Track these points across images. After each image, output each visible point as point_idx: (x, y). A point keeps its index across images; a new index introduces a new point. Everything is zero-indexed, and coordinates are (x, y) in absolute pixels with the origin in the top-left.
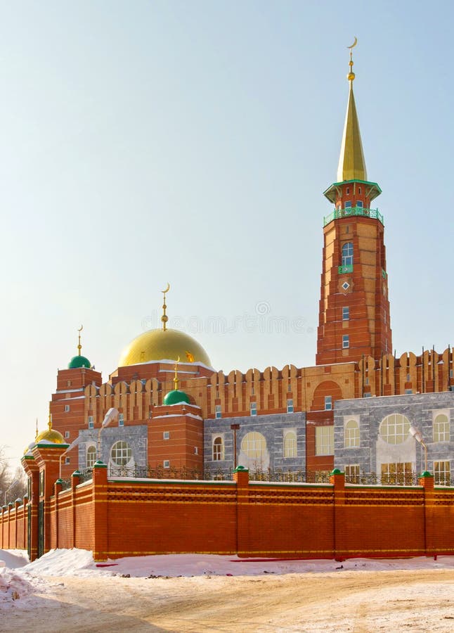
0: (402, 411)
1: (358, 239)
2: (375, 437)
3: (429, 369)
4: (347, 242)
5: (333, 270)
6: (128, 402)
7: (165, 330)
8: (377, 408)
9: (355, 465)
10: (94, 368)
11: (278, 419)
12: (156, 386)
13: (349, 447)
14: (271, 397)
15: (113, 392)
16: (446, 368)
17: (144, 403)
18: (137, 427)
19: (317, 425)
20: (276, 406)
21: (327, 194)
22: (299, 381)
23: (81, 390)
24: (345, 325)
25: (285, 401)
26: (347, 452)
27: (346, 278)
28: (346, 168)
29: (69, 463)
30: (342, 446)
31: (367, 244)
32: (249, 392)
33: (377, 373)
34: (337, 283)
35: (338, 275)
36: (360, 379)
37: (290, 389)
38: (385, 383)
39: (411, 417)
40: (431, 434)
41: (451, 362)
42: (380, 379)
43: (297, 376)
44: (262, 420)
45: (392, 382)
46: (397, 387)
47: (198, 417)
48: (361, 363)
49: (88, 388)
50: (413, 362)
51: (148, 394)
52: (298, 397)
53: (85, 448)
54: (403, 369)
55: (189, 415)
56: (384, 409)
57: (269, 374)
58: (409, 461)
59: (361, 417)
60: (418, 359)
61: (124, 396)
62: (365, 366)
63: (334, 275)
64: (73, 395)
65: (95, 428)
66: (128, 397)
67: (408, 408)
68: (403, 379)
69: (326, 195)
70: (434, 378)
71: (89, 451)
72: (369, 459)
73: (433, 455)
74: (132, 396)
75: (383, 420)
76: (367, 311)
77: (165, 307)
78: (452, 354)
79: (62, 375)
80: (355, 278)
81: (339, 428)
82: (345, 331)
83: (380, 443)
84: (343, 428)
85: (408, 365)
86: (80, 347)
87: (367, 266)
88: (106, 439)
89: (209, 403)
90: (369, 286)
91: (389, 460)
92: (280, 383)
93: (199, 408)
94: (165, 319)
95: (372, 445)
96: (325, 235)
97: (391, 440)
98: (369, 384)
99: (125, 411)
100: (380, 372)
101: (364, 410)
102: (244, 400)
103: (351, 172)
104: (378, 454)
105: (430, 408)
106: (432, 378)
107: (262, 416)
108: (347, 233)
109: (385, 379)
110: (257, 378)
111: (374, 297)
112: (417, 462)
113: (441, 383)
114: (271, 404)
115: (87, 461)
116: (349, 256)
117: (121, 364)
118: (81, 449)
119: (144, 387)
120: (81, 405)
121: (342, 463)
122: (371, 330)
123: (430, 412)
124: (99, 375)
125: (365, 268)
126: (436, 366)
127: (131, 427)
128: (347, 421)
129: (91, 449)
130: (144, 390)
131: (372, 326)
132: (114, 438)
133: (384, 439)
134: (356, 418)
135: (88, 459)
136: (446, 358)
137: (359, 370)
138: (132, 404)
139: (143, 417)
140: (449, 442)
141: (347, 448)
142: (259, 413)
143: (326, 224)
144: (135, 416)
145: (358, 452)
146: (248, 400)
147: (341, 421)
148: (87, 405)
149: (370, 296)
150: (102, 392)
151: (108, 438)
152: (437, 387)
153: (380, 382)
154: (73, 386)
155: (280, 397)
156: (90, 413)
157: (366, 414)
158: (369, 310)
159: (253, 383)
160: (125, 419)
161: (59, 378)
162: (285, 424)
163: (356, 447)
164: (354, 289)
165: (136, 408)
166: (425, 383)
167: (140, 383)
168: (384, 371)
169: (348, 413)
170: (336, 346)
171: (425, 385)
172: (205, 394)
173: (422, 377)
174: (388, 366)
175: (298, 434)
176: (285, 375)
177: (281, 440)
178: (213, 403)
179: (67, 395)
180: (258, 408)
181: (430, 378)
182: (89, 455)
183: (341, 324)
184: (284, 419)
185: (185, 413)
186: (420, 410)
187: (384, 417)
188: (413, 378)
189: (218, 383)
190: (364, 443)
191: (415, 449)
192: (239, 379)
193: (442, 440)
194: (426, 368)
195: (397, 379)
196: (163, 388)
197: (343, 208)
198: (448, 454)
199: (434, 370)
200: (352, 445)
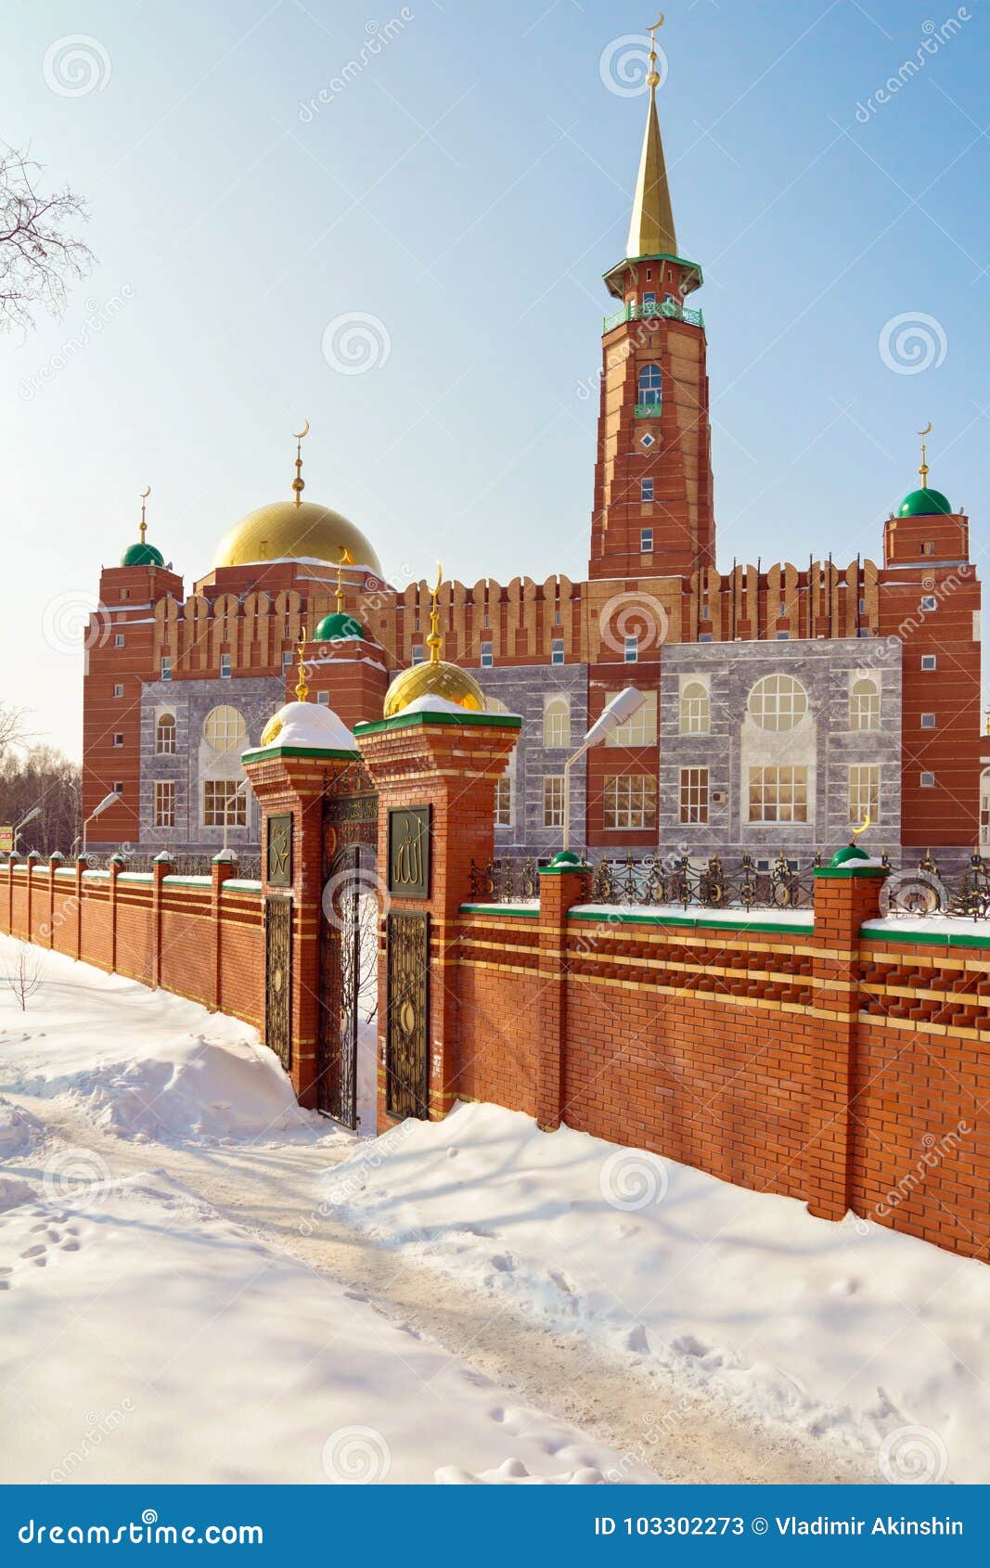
0: (791, 668)
1: (670, 359)
2: (740, 716)
3: (822, 597)
4: (649, 362)
5: (626, 411)
6: (240, 633)
7: (299, 503)
8: (744, 662)
9: (700, 768)
10: (170, 566)
11: (535, 674)
12: (295, 605)
13: (690, 734)
14: (521, 633)
15: (212, 614)
16: (852, 595)
17: (271, 636)
18: (256, 680)
19: (608, 690)
20: (532, 650)
21: (610, 277)
22: (577, 605)
23: (148, 607)
24: (647, 511)
25: (549, 643)
26: (684, 742)
27: (650, 427)
28: (645, 234)
29: (121, 745)
30: (675, 731)
31: (682, 369)
32: (480, 622)
33: (724, 598)
34: (631, 435)
35: (633, 420)
36: (693, 609)
37: (558, 621)
38: (739, 616)
39: (810, 681)
40: (845, 715)
41: (862, 585)
42: (731, 610)
43: (572, 597)
44: (503, 676)
45: (752, 614)
46: (762, 624)
47: (379, 666)
48: (694, 578)
49: (161, 603)
50: (792, 582)
51: (280, 618)
52: (574, 635)
53: (154, 717)
54: (773, 593)
55: (368, 660)
56: (757, 665)
57: (518, 590)
58: (804, 763)
59: (713, 678)
60: (802, 576)
61: (233, 622)
62: (702, 586)
63: (627, 420)
64: (131, 615)
65: (173, 680)
66: (241, 623)
67: (803, 665)
68: (774, 612)
69: (606, 280)
70: (830, 614)
71: (161, 724)
72: (727, 757)
73: (849, 754)
74: (248, 621)
75: (756, 685)
76: (685, 488)
77: (299, 463)
78: (863, 570)
79: (108, 577)
80: (664, 427)
81: (670, 697)
82: (647, 521)
83: (748, 727)
84: (677, 696)
85: (783, 586)
86: (143, 527)
87: (685, 409)
88: (196, 701)
89: (400, 640)
90: (688, 445)
91: (765, 761)
92: (539, 608)
93: (381, 648)
94: (299, 486)
95: (734, 730)
96: (605, 350)
97: (770, 722)
98: (709, 618)
99: (234, 649)
100: (731, 597)
101: (720, 664)
102: (468, 638)
103: (656, 242)
104: (744, 748)
105: (845, 667)
106: (827, 612)
107: (503, 669)
108: (649, 347)
109: (739, 609)
110: (495, 596)
111: (696, 465)
112: (819, 766)
113: (843, 623)
114: (521, 647)
115: (156, 741)
116: (650, 389)
117: (223, 562)
118: (145, 718)
119: (272, 606)
120: (148, 635)
121: (676, 762)
122: (691, 522)
123: (845, 674)
124: (180, 580)
125: (682, 411)
126: (835, 591)
127: (246, 681)
128: (687, 684)
129: (168, 720)
130: (272, 611)
131: (693, 515)
132: (212, 700)
133: (757, 719)
134: (702, 680)
135: (160, 738)
136: (852, 577)
137: (692, 592)
138: (248, 638)
139: (270, 663)
140: (879, 731)
141: (686, 735)
142: (498, 662)
143: (606, 332)
144: (255, 659)
145: (707, 743)
146: (476, 639)
147: (675, 684)
148: (160, 636)
149: (690, 461)
150: (189, 613)
151: (199, 701)
152: (835, 629)
153: (731, 615)
154: (131, 598)
155: (540, 634)
156: (165, 651)
157: (724, 672)
158: (688, 486)
159: (486, 607)
160: (234, 665)
161: (104, 583)
162: (548, 685)
163: (701, 733)
164: (662, 447)
165: (255, 645)
166: (814, 620)
167: (264, 597)
168: (739, 597)
169: (688, 668)
170: (628, 548)
171: (814, 625)
172: (392, 621)
173: (808, 609)
174: (744, 586)
175: (572, 704)
176: (550, 594)
177: (539, 715)
178: (407, 641)
179: (119, 615)
180: (496, 653)
181: (822, 613)
182: (160, 730)
183: (639, 509)
184: (545, 675)
185: (360, 656)
186: (827, 669)
187: (757, 680)
188: (790, 609)
189: (418, 603)
190: (718, 726)
191: (814, 741)
192: (460, 598)
193: (864, 726)
194: (817, 594)
195: (762, 611)
196: (310, 608)
197: (639, 302)
198: (876, 752)
199: (830, 599)
200: (695, 728)
